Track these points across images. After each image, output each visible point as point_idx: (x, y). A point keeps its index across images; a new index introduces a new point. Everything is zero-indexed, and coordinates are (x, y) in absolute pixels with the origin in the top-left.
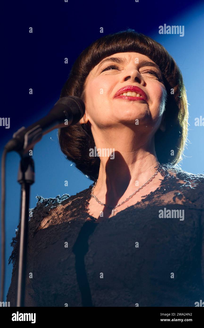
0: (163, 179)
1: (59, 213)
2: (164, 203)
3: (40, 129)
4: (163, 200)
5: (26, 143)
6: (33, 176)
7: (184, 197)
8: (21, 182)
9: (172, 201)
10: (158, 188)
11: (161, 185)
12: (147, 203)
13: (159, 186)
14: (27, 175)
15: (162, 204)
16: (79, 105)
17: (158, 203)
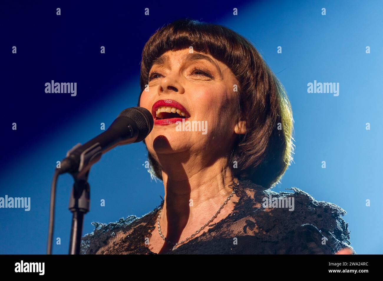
0: (237, 202)
1: (115, 244)
2: (232, 235)
3: (100, 148)
4: (233, 231)
5: (82, 164)
6: (88, 204)
7: (256, 226)
8: (74, 210)
9: (243, 232)
10: (230, 214)
11: (234, 209)
12: (213, 234)
13: (232, 211)
14: (81, 202)
15: (230, 235)
16: (147, 119)
17: (226, 235)
